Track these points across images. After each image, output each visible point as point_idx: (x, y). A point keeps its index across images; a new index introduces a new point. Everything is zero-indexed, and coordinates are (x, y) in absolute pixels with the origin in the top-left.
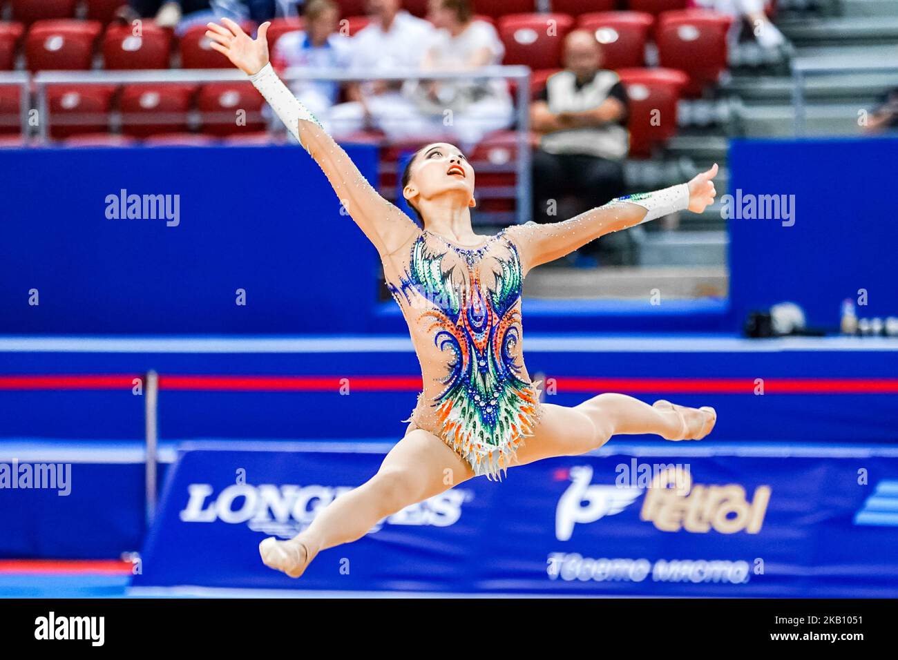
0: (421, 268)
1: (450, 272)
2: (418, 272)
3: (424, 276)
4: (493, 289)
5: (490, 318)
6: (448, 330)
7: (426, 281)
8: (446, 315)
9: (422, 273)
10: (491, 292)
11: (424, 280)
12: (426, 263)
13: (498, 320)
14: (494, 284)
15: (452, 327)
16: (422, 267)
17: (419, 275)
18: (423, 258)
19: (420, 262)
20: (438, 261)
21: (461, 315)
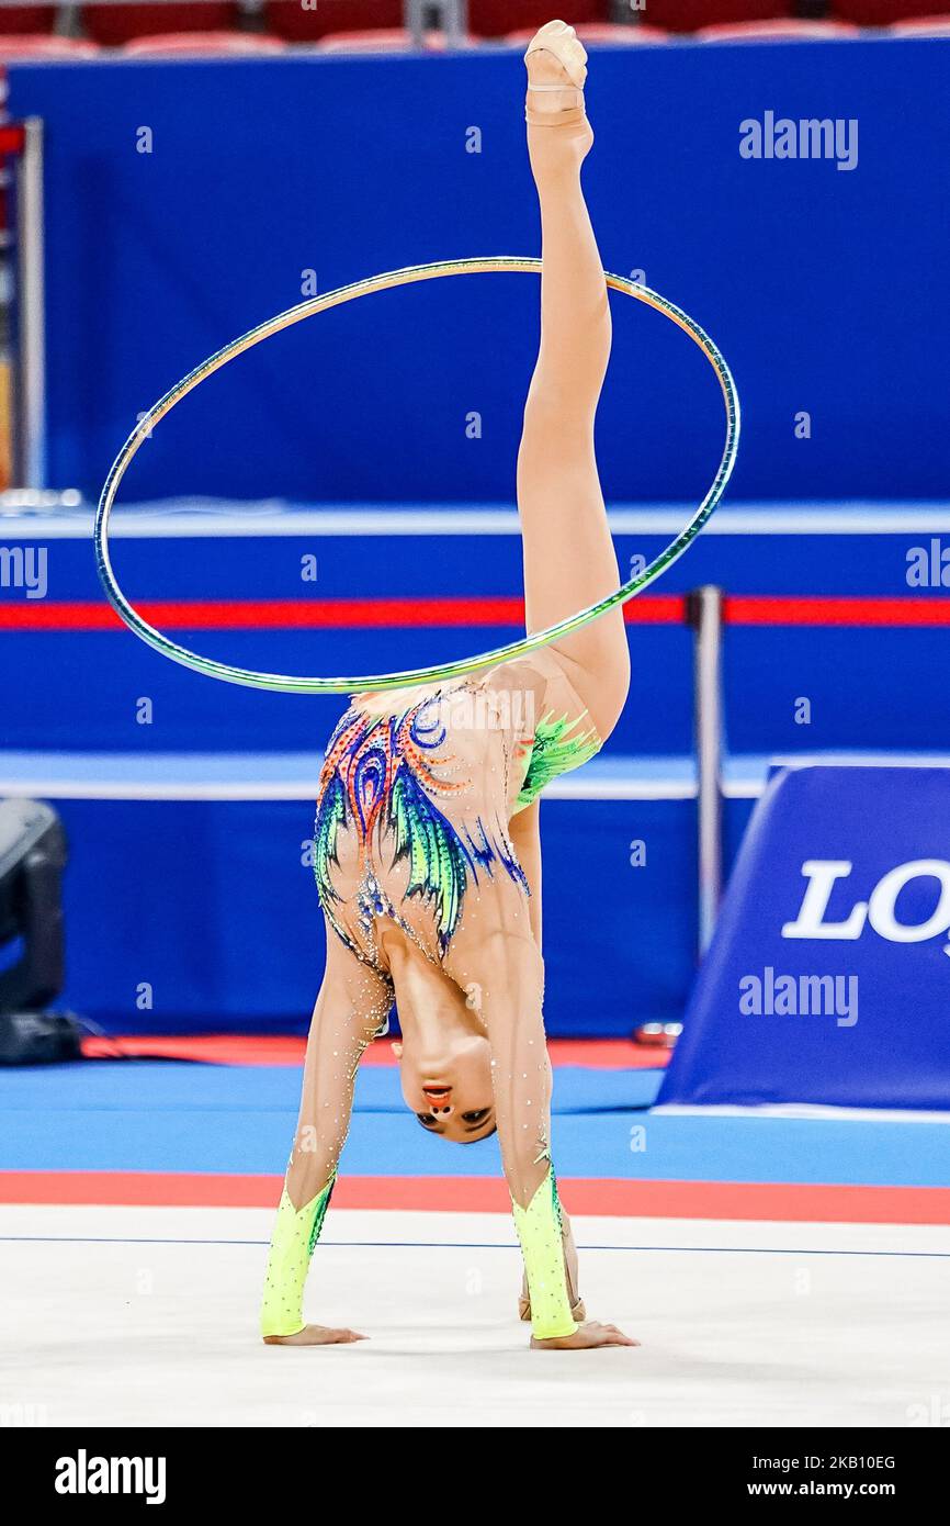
0: (445, 874)
1: (398, 856)
2: (450, 869)
3: (440, 855)
4: (340, 826)
5: (353, 771)
6: (417, 750)
7: (438, 847)
8: (415, 778)
9: (444, 865)
10: (343, 821)
11: (441, 849)
12: (435, 880)
13: (340, 767)
14: (338, 839)
15: (409, 754)
16: (442, 875)
17: (449, 862)
18: (440, 894)
19: (446, 888)
20: (416, 881)
21: (393, 777)
